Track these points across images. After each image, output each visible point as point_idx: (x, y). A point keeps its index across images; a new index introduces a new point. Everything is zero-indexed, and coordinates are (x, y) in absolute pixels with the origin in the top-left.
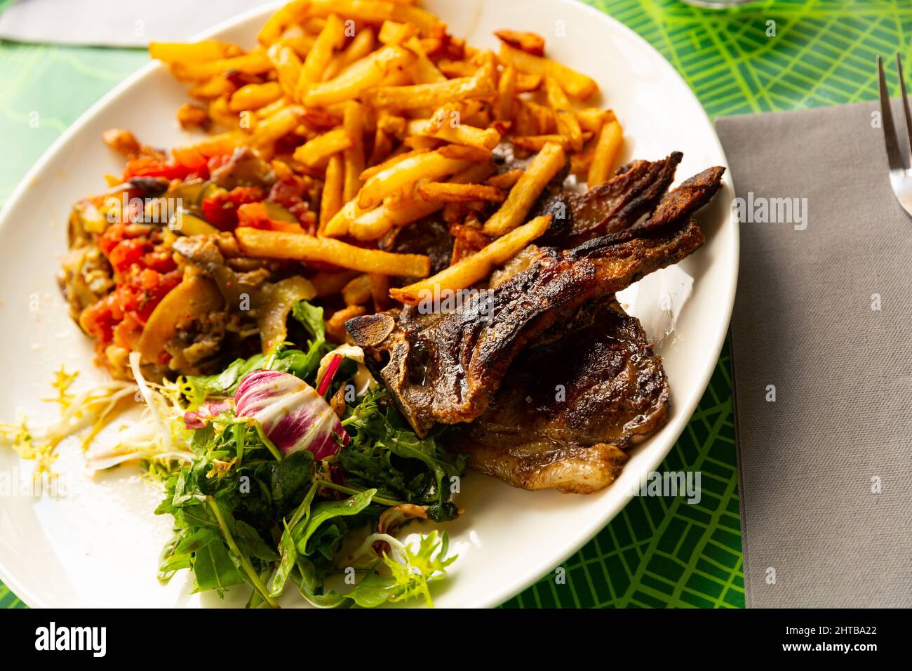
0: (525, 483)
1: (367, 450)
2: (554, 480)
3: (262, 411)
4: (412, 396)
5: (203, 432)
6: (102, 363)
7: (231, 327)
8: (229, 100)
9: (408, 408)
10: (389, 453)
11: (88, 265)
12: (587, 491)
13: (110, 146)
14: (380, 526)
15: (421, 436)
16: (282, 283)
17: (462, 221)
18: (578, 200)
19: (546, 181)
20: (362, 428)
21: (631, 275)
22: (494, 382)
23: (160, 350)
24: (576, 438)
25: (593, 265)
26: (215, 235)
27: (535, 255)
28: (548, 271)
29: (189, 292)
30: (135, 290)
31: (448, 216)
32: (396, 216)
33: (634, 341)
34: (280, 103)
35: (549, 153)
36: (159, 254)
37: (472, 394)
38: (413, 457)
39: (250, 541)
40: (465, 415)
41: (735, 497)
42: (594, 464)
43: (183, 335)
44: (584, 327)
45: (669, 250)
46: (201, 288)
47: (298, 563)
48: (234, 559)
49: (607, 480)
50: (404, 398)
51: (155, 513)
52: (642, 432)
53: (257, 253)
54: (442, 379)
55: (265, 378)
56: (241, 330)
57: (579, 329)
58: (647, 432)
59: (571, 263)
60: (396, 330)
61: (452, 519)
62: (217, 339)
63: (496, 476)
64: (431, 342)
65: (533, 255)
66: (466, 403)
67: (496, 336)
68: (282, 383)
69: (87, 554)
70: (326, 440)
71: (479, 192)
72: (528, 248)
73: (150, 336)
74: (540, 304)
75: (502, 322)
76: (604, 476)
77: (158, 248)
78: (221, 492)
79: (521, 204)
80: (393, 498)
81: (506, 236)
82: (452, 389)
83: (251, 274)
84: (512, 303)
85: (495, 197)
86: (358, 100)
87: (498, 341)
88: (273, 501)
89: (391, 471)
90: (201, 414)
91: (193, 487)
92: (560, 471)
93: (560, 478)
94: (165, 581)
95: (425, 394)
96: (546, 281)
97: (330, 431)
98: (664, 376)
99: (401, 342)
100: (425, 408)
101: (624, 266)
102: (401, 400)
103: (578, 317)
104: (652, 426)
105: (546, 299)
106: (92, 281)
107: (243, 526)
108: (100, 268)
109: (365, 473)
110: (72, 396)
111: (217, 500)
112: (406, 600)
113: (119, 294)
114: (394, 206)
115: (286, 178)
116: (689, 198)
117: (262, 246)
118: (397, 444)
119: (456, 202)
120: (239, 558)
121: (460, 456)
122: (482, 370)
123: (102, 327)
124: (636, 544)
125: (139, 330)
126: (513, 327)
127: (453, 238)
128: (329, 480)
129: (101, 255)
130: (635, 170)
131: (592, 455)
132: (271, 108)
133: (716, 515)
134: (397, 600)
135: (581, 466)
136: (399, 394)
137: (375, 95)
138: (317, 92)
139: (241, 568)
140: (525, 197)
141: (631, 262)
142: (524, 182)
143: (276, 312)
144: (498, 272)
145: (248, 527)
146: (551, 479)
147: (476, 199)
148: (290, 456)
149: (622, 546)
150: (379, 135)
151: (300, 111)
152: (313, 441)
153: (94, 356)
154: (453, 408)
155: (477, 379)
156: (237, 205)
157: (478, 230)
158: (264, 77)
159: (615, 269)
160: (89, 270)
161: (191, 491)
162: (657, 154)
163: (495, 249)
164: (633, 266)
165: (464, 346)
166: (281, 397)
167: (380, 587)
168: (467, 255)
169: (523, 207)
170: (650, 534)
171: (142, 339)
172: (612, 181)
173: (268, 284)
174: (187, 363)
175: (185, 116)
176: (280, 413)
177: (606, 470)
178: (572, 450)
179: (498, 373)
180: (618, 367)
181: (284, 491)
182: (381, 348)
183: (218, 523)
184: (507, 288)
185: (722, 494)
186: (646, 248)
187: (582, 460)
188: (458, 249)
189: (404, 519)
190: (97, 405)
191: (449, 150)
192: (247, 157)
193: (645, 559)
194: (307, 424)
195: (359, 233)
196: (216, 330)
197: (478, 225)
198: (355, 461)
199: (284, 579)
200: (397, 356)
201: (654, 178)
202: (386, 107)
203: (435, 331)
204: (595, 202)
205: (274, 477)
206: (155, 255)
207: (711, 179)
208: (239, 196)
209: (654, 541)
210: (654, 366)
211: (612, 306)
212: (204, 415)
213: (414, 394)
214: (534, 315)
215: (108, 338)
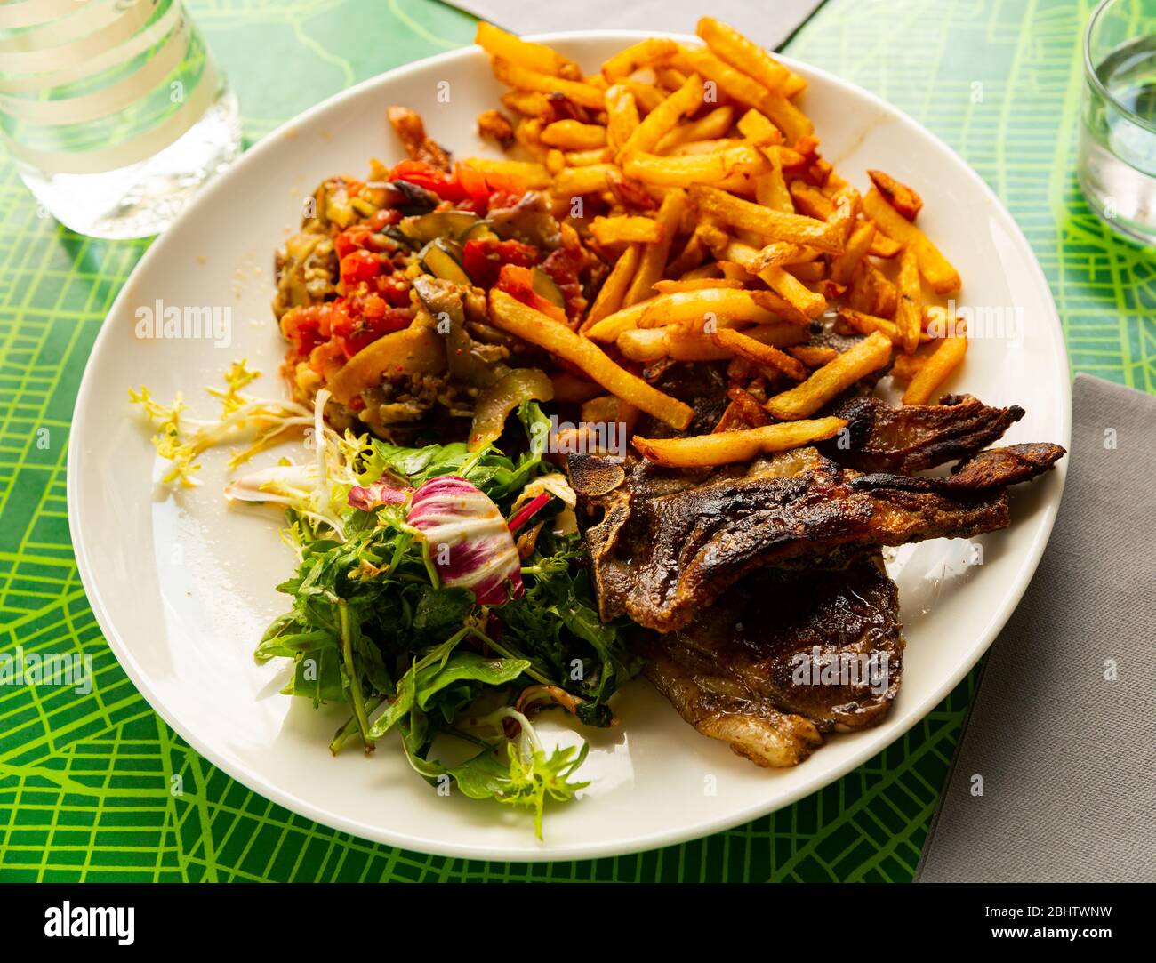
0: (698, 722)
1: (539, 609)
2: (731, 735)
3: (438, 527)
4: (610, 574)
5: (364, 516)
6: (288, 374)
7: (443, 399)
8: (543, 127)
9: (601, 587)
10: (560, 624)
11: (313, 258)
12: (762, 764)
13: (391, 123)
14: (519, 701)
15: (604, 621)
16: (519, 371)
17: (745, 384)
18: (886, 414)
19: (858, 377)
20: (542, 582)
21: (909, 534)
22: (707, 598)
23: (355, 394)
24: (775, 697)
25: (872, 506)
26: (465, 287)
27: (812, 462)
28: (819, 491)
29: (411, 342)
30: (354, 312)
31: (734, 371)
32: (675, 349)
33: (882, 612)
34: (599, 154)
35: (874, 345)
36: (395, 282)
37: (678, 603)
38: (586, 638)
39: (369, 662)
40: (662, 623)
41: (924, 827)
42: (782, 737)
43: (387, 387)
44: (833, 569)
45: (964, 520)
46: (427, 344)
47: (412, 714)
48: (343, 676)
49: (789, 762)
50: (600, 573)
51: (277, 588)
52: (849, 723)
53: (505, 326)
54: (652, 568)
55: (456, 489)
56: (454, 407)
57: (827, 569)
58: (856, 725)
59: (848, 493)
60: (623, 487)
61: (602, 726)
62: (423, 406)
63: (668, 696)
64: (656, 518)
65: (810, 460)
66: (665, 611)
67: (730, 546)
68: (472, 502)
69: (189, 594)
70: (495, 586)
71: (778, 360)
72: (808, 449)
73: (351, 372)
74: (794, 529)
75: (744, 532)
76: (787, 756)
77: (398, 274)
78: (357, 599)
79: (820, 393)
80: (546, 674)
81: (789, 424)
82: (658, 585)
83: (489, 348)
84: (765, 512)
85: (794, 373)
86: (686, 190)
87: (730, 553)
88: (412, 627)
89: (555, 644)
90: (369, 495)
91: (328, 581)
92: (742, 729)
93: (738, 738)
94: (261, 661)
95: (626, 578)
96: (811, 502)
97: (504, 576)
98: (900, 668)
99: (622, 505)
100: (619, 594)
101: (906, 520)
102: (597, 574)
103: (831, 554)
104: (865, 721)
105: (804, 526)
106: (311, 280)
107: (368, 643)
108: (326, 267)
109: (526, 634)
110: (240, 402)
111: (349, 606)
112: (514, 806)
113: (334, 309)
114: (676, 337)
115: (570, 248)
116: (1011, 469)
117: (513, 320)
118: (574, 619)
119: (748, 359)
120: (350, 677)
121: (639, 659)
122: (700, 579)
123: (302, 337)
124: (794, 836)
125: (341, 360)
126: (753, 543)
127: (729, 401)
128: (483, 628)
129: (333, 252)
130: (963, 407)
131: (783, 725)
132: (587, 156)
133: (895, 840)
134: (504, 801)
135: (767, 734)
136: (597, 567)
137: (707, 195)
138: (643, 165)
139: (348, 689)
140: (828, 387)
141: (916, 519)
142: (833, 368)
143: (500, 402)
144: (764, 462)
145: (373, 645)
146: (728, 733)
147: (772, 365)
148: (450, 589)
149: (777, 830)
150: (694, 241)
151: (616, 177)
152: (481, 581)
153: (283, 362)
154: (650, 610)
155: (690, 587)
156: (504, 261)
157: (761, 403)
158: (592, 115)
159: (895, 520)
160: (313, 265)
161: (324, 584)
162: (995, 399)
163: (771, 434)
164: (917, 525)
165: (690, 542)
166: (464, 518)
167: (492, 774)
168: (737, 426)
169: (821, 397)
170: (813, 831)
171: (340, 373)
172: (932, 408)
173: (503, 366)
174: (379, 419)
175: (486, 122)
176: (457, 536)
177: (793, 749)
178: (764, 707)
179: (716, 590)
180: (852, 635)
181: (428, 621)
182: (599, 502)
183: (341, 630)
184: (765, 491)
185: (911, 818)
186: (940, 508)
187: (771, 726)
188: (728, 414)
189: (550, 701)
190: (265, 421)
191: (763, 297)
192: (536, 207)
193: (797, 857)
194: (482, 560)
195: (628, 349)
196: (426, 395)
197: (762, 397)
198: (521, 616)
199: (390, 723)
200: (612, 520)
201: (981, 425)
202: (713, 214)
203: (666, 507)
204: (903, 424)
205: (423, 603)
206: (392, 281)
207: (1044, 458)
208: (512, 249)
209: (815, 840)
210: (893, 652)
211: (874, 559)
212: (372, 498)
213: (614, 571)
214: (783, 538)
215: (304, 352)
